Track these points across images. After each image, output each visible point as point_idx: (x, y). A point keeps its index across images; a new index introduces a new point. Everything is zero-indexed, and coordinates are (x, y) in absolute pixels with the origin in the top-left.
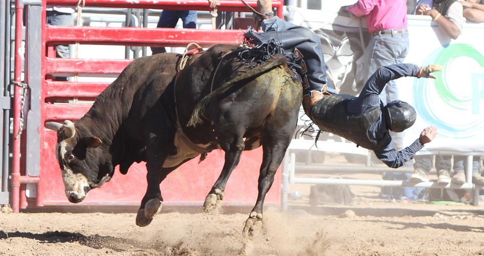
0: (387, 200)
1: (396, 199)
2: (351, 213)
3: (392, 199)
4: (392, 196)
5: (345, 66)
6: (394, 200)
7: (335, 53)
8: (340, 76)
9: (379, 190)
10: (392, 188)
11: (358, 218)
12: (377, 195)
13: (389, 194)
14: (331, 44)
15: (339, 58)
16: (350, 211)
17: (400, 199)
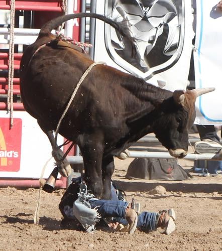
0: (201, 174)
1: (210, 173)
2: (161, 190)
3: (207, 173)
4: (206, 169)
5: (156, 28)
6: (208, 174)
7: (146, 13)
8: (151, 40)
9: (192, 164)
10: (206, 161)
11: (168, 194)
12: (190, 168)
13: (203, 168)
14: (140, 4)
15: (148, 19)
16: (161, 186)
17: (215, 173)
